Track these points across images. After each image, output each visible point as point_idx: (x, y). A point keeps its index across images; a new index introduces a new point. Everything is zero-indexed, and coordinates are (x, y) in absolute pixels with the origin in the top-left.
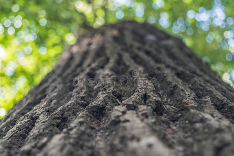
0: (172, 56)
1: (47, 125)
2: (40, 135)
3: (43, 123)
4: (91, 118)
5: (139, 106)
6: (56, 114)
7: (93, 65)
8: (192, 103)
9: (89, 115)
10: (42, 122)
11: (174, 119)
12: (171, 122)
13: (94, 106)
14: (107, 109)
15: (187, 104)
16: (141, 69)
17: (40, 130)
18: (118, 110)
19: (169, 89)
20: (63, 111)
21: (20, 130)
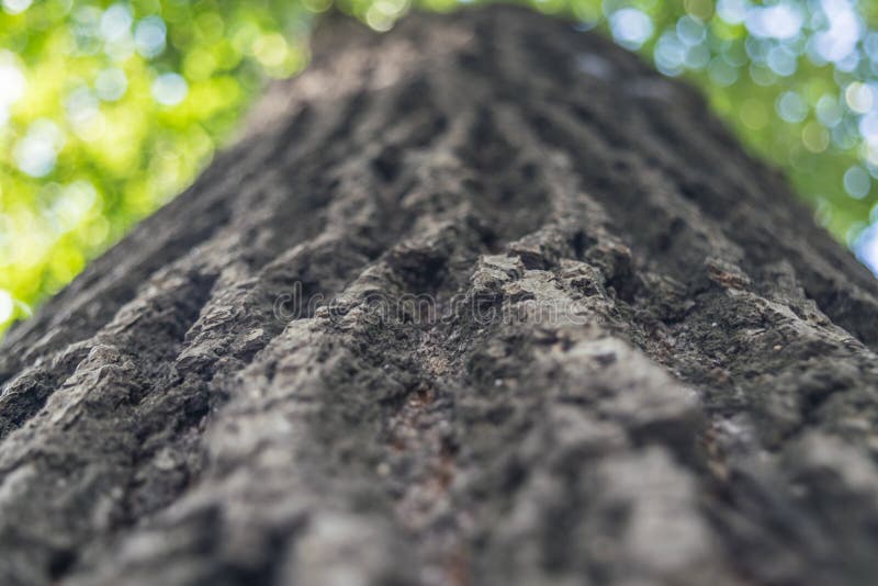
0: (665, 133)
1: (254, 294)
2: (237, 322)
3: (244, 290)
4: (401, 288)
5: (562, 262)
6: (281, 267)
7: (396, 135)
8: (735, 272)
9: (394, 277)
10: (240, 287)
11: (671, 316)
12: (661, 324)
13: (412, 253)
14: (452, 265)
15: (719, 273)
16: (560, 159)
17: (235, 306)
18: (494, 266)
19: (655, 229)
20: (305, 260)
21: (160, 310)
